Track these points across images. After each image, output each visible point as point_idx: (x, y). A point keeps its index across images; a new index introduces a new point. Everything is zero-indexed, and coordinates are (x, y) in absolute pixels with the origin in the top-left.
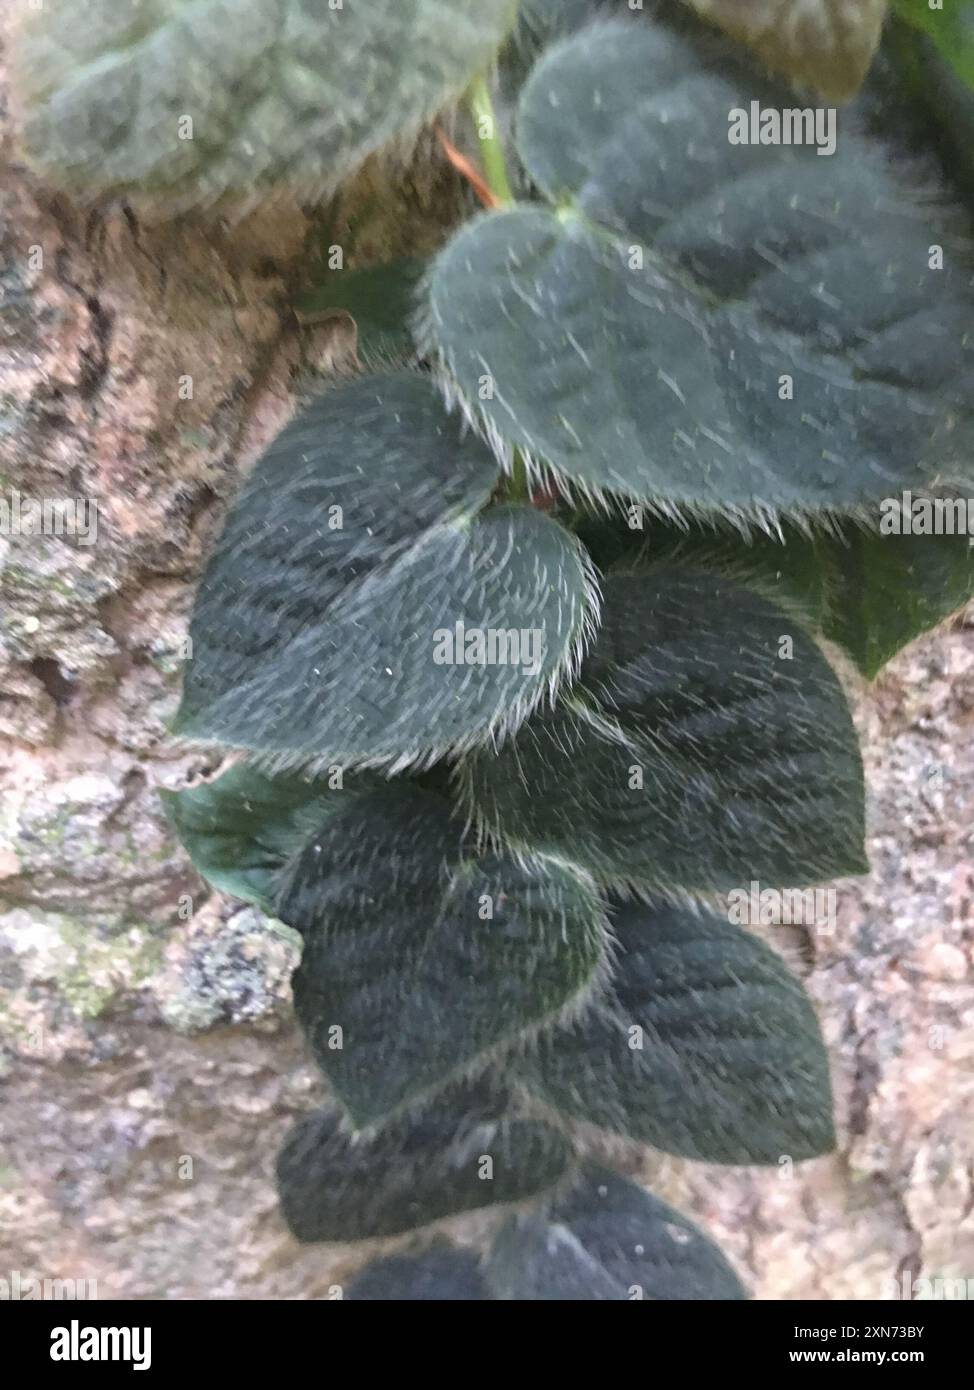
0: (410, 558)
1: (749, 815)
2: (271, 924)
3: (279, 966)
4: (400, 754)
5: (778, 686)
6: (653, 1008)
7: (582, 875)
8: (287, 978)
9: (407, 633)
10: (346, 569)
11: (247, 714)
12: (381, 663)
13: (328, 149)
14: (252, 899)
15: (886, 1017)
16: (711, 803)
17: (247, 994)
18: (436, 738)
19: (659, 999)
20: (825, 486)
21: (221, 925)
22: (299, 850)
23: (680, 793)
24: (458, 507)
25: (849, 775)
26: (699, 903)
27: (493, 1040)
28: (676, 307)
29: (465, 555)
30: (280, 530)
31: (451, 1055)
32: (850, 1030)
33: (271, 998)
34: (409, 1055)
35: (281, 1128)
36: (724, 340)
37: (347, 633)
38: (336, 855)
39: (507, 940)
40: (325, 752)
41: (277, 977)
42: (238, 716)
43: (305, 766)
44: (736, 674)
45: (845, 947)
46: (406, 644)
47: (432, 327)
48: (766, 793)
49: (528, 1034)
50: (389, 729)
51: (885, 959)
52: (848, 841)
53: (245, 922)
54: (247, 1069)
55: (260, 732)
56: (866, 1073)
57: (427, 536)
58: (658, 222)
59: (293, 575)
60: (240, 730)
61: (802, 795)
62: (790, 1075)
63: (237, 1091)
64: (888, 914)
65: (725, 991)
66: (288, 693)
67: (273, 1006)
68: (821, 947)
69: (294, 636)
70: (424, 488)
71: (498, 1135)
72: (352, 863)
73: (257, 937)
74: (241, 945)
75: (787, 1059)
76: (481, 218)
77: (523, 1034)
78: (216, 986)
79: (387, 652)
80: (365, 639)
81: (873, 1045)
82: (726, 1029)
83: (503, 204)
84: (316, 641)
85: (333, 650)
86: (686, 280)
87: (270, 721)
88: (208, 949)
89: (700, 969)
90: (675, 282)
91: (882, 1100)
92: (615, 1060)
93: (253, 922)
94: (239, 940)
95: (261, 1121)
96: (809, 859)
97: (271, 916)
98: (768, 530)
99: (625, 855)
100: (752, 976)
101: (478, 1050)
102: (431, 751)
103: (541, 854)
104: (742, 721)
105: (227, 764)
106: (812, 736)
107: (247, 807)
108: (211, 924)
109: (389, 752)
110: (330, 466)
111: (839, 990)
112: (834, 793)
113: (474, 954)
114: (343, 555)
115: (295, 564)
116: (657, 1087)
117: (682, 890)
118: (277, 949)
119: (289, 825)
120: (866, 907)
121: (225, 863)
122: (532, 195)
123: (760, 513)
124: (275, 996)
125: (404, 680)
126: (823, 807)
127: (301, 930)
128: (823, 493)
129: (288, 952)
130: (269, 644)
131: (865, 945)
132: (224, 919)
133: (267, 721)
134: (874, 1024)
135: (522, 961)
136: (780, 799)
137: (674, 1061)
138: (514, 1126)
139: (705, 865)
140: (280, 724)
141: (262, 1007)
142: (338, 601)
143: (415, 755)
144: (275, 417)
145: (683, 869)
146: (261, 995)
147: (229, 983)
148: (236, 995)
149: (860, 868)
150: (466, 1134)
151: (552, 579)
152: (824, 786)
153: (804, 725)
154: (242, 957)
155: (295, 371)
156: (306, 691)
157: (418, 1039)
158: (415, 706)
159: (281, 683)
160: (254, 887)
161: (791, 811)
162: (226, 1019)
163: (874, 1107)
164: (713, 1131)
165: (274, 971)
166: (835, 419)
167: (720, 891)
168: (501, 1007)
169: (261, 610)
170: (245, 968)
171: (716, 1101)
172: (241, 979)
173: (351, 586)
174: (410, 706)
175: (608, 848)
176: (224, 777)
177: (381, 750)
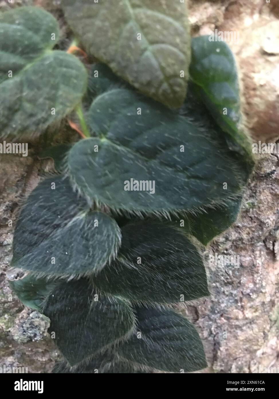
0: (70, 224)
1: (173, 283)
2: (41, 316)
3: (43, 328)
4: (71, 275)
5: (178, 251)
6: (151, 334)
7: (127, 301)
8: (46, 331)
9: (71, 243)
10: (53, 226)
11: (30, 262)
12: (65, 251)
13: (37, 124)
14: (36, 309)
15: (221, 329)
16: (162, 281)
17: (35, 335)
18: (80, 271)
19: (153, 331)
20: (181, 205)
21: (28, 316)
22: (48, 296)
23: (153, 279)
24: (81, 212)
25: (201, 271)
26: (161, 307)
27: (107, 343)
28: (136, 162)
29: (84, 225)
30: (35, 215)
31: (96, 347)
32: (211, 333)
33: (42, 336)
34: (85, 347)
35: (52, 364)
36: (151, 169)
37: (55, 242)
38: (59, 297)
39: (108, 318)
40: (51, 273)
41: (43, 331)
42: (28, 263)
43: (46, 277)
44: (165, 249)
45: (207, 312)
46: (71, 246)
47: (68, 169)
48: (177, 277)
49: (117, 341)
50: (67, 268)
51: (219, 315)
52: (203, 288)
53: (34, 315)
54: (40, 350)
55: (34, 267)
56: (216, 345)
57: (74, 219)
58: (129, 142)
59: (39, 227)
60: (28, 267)
61: (188, 278)
62: (191, 350)
63: (38, 356)
64: (219, 303)
65: (171, 329)
66: (40, 257)
67: (43, 338)
68: (200, 313)
69: (42, 242)
70: (72, 207)
71: (112, 366)
72: (63, 298)
73: (38, 320)
74: (33, 322)
75: (190, 345)
76: (81, 141)
77: (116, 342)
78: (27, 332)
79: (66, 248)
80: (59, 245)
81: (218, 337)
82: (172, 338)
83: (87, 138)
84: (47, 244)
85: (52, 246)
86: (138, 155)
87: (36, 265)
88: (24, 322)
89: (164, 323)
90: (135, 156)
91: (221, 351)
92: (143, 347)
93: (37, 315)
94: (33, 320)
95: (46, 363)
96: (192, 293)
97: (41, 314)
98: (166, 217)
99: (139, 295)
100: (178, 325)
101: (103, 345)
102: (79, 274)
103: (115, 296)
104: (168, 261)
105: (25, 275)
106: (189, 263)
107: (32, 285)
108: (25, 315)
109: (68, 274)
110: (47, 200)
111: (206, 323)
112: (197, 277)
113: (99, 321)
114: (52, 222)
115: (40, 224)
116: (154, 354)
117: (156, 303)
118: (43, 323)
119: (45, 289)
120: (212, 302)
121: (28, 298)
122: (94, 135)
123: (164, 213)
124: (43, 335)
125: (71, 256)
126: (194, 281)
127: (50, 317)
128: (182, 207)
129: (46, 323)
130: (35, 244)
131: (213, 311)
132: (29, 314)
133: (35, 264)
134: (218, 331)
135: (113, 323)
136: (181, 279)
137: (159, 347)
138: (116, 364)
139: (162, 296)
140: (39, 265)
141: (40, 338)
142: (52, 234)
143: (75, 275)
144: (35, 182)
145: (156, 298)
146: (39, 335)
147: (30, 332)
148: (32, 335)
149: (207, 294)
150: (103, 366)
151: (108, 231)
152: (194, 275)
153: (186, 261)
154: (34, 325)
155: (39, 171)
156: (45, 257)
157: (86, 343)
158: (74, 263)
159: (39, 254)
160: (37, 305)
161: (185, 282)
162: (31, 340)
163: (219, 354)
164: (171, 364)
165: (42, 329)
166: (183, 189)
167: (167, 303)
168: (109, 334)
169: (32, 235)
170: (34, 328)
171: (171, 357)
172: (33, 331)
173: (55, 230)
174: (73, 262)
175: (134, 293)
176: (25, 278)
177: (66, 273)
